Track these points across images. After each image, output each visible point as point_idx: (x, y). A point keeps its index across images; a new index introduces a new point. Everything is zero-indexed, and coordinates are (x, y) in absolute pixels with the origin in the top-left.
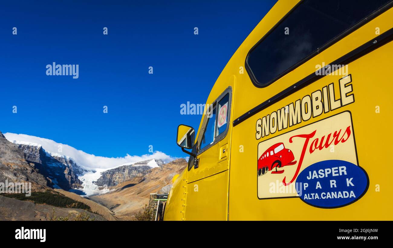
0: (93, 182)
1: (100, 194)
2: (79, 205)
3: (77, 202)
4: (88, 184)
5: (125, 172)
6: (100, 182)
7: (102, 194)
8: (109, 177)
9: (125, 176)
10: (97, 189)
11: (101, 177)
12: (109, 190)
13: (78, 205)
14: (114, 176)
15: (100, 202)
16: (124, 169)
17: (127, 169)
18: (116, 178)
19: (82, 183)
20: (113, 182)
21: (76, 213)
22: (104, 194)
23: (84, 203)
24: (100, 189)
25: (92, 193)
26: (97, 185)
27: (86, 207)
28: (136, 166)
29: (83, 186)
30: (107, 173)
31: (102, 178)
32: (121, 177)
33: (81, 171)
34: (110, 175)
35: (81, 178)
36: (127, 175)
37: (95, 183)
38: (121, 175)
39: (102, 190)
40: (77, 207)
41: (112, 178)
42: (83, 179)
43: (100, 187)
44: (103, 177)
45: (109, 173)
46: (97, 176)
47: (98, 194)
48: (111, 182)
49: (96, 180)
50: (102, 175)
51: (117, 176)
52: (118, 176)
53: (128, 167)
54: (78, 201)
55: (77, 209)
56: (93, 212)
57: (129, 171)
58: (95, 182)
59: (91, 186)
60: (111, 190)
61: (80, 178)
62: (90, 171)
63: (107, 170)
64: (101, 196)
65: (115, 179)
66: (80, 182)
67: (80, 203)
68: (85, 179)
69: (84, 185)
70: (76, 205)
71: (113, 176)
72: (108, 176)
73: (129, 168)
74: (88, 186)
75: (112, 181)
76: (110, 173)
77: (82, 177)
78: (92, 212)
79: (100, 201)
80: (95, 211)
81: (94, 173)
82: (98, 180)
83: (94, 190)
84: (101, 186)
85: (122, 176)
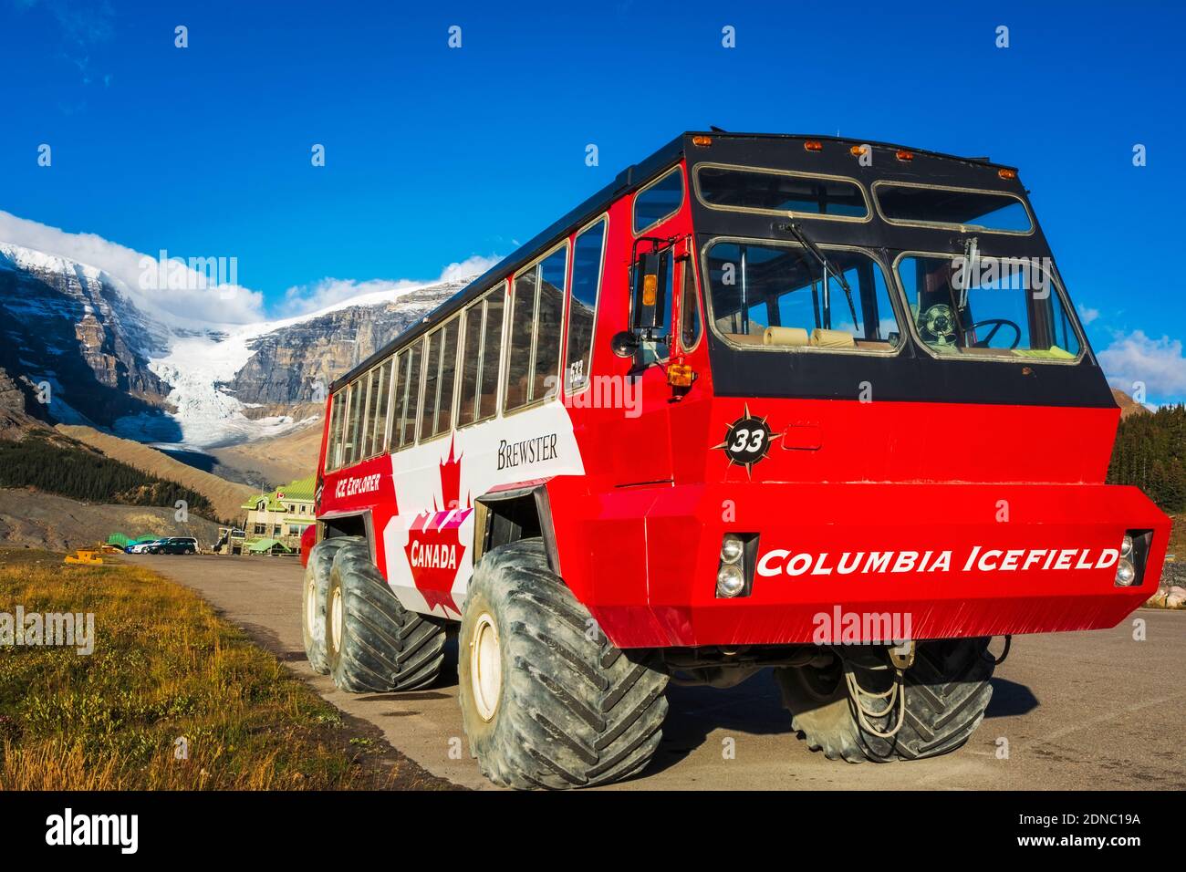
0: (217, 385)
1: (251, 438)
2: (165, 495)
3: (154, 480)
4: (194, 396)
5: (358, 338)
6: (249, 385)
7: (260, 440)
8: (286, 361)
9: (358, 356)
10: (237, 415)
11: (251, 361)
12: (289, 419)
13: (161, 490)
14: (308, 354)
15: (253, 475)
16: (353, 324)
17: (367, 326)
18: (319, 366)
19: (171, 388)
20: (308, 383)
21: (158, 526)
22: (270, 439)
23: (184, 484)
24: (252, 415)
25: (218, 436)
26: (236, 400)
27: (193, 499)
28: (405, 308)
29: (174, 403)
30: (277, 342)
31: (256, 367)
32: (342, 360)
33: (160, 334)
34: (290, 352)
35: (162, 368)
36: (365, 350)
37: (224, 389)
38: (343, 350)
39: (261, 421)
40: (157, 500)
41: (300, 366)
42: (171, 373)
43: (249, 405)
44: (261, 362)
45: (283, 341)
46: (233, 356)
47: (243, 439)
48: (299, 383)
49: (230, 378)
50: (253, 353)
51: (321, 355)
52: (329, 357)
53: (369, 313)
54: (159, 477)
55: (158, 510)
56: (222, 520)
57: (374, 332)
58: (227, 385)
59: (209, 404)
60: (302, 421)
61: (156, 366)
62: (198, 334)
63: (277, 330)
64: (258, 449)
65: (313, 371)
66: (158, 384)
67: (168, 483)
68: (179, 369)
69: (179, 399)
70: (154, 492)
71: (302, 356)
72: (284, 358)
73: (374, 318)
74: (194, 403)
75: (303, 381)
76: (288, 344)
77: (167, 361)
78: (218, 522)
79: (253, 469)
80: (231, 517)
81: (218, 341)
82: (239, 374)
83: (224, 421)
84: (254, 402)
85: (344, 355)
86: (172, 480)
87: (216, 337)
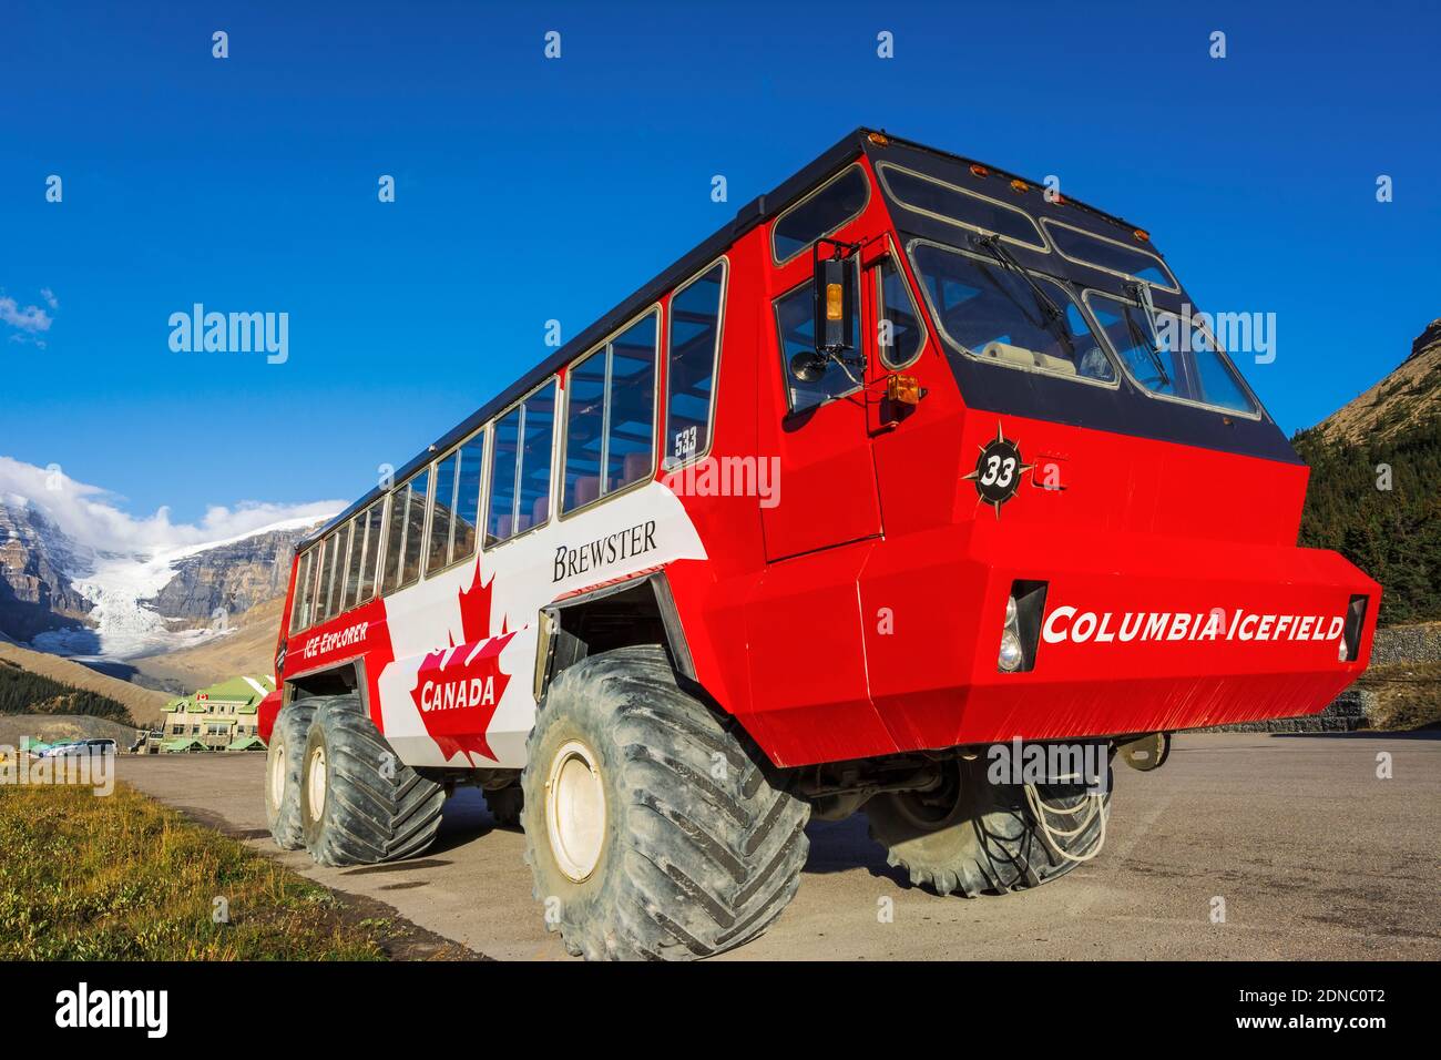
0: (140, 602)
1: (172, 649)
2: (83, 703)
3: (72, 690)
4: (116, 611)
5: (278, 558)
6: (172, 601)
7: (180, 651)
8: (209, 579)
9: (277, 573)
10: (158, 629)
11: (174, 580)
12: (209, 631)
13: (77, 699)
14: (229, 573)
15: (171, 682)
16: (273, 547)
17: (286, 547)
18: (239, 584)
19: (93, 606)
20: (228, 599)
22: (189, 649)
23: (102, 693)
24: (172, 628)
25: (139, 648)
26: (158, 615)
27: (110, 707)
29: (96, 619)
30: (200, 563)
31: (179, 585)
32: (261, 577)
33: (85, 556)
34: (212, 571)
35: (85, 587)
36: (283, 569)
37: (147, 605)
38: (262, 569)
39: (182, 633)
40: (74, 709)
41: (222, 583)
42: (95, 591)
43: (169, 619)
44: (184, 580)
45: (206, 561)
46: (153, 576)
47: (163, 650)
48: (220, 598)
49: (152, 594)
50: (176, 572)
51: (242, 573)
52: (249, 575)
53: (288, 537)
54: (77, 687)
55: (74, 718)
56: (139, 725)
57: (292, 552)
58: (150, 601)
59: (132, 619)
61: (80, 585)
62: (123, 556)
63: (200, 552)
64: (177, 659)
65: (234, 587)
66: (81, 601)
67: (86, 692)
68: (102, 587)
69: (101, 615)
70: (72, 702)
71: (224, 575)
72: (207, 576)
73: (293, 540)
74: (117, 619)
75: (224, 596)
76: (212, 564)
77: (90, 580)
78: (135, 727)
79: (173, 677)
80: (148, 722)
81: (142, 562)
82: (162, 592)
83: (145, 634)
84: (176, 616)
85: (263, 573)
86: (90, 690)
87: (141, 559)
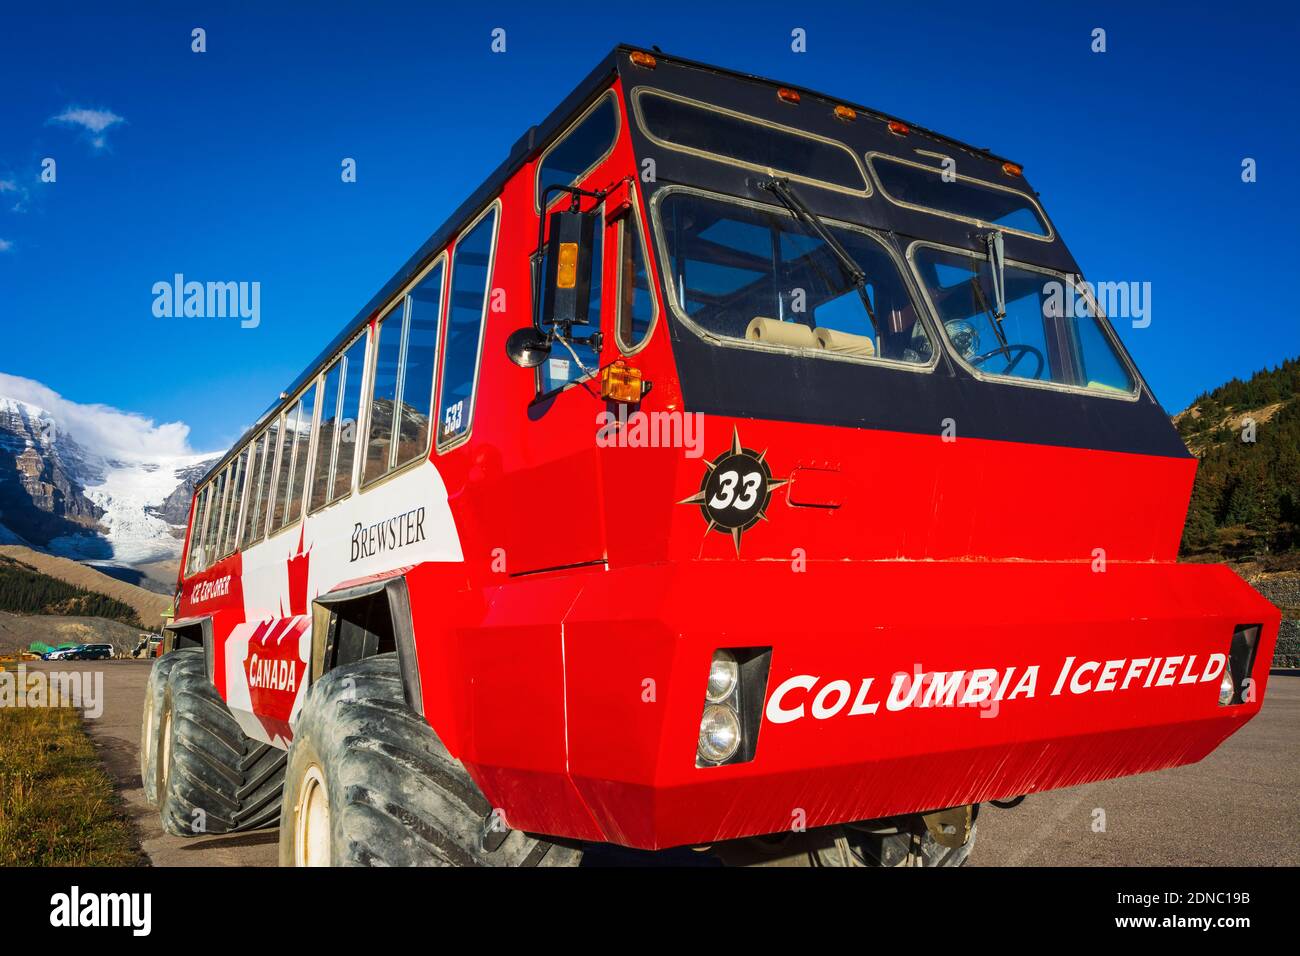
0: (147, 509)
2: (94, 606)
3: (84, 592)
4: (125, 518)
6: (177, 509)
10: (164, 535)
11: (179, 489)
13: (90, 602)
19: (104, 512)
21: (86, 633)
23: (112, 596)
24: (178, 535)
25: (147, 554)
26: (164, 522)
27: (119, 609)
29: (106, 525)
30: (203, 472)
31: (183, 493)
33: (96, 465)
35: (96, 494)
37: (154, 512)
40: (86, 610)
42: (105, 498)
43: (175, 526)
44: (187, 489)
46: (163, 484)
47: (167, 556)
49: (159, 503)
50: (181, 481)
54: (89, 590)
55: (87, 619)
58: (157, 509)
59: (139, 525)
61: (92, 493)
62: (133, 465)
63: (203, 462)
66: (93, 508)
68: (112, 495)
69: (111, 522)
70: (84, 604)
74: (126, 525)
77: (101, 488)
81: (151, 471)
82: (167, 500)
83: (152, 541)
84: (180, 523)
86: (101, 592)
87: (151, 468)
